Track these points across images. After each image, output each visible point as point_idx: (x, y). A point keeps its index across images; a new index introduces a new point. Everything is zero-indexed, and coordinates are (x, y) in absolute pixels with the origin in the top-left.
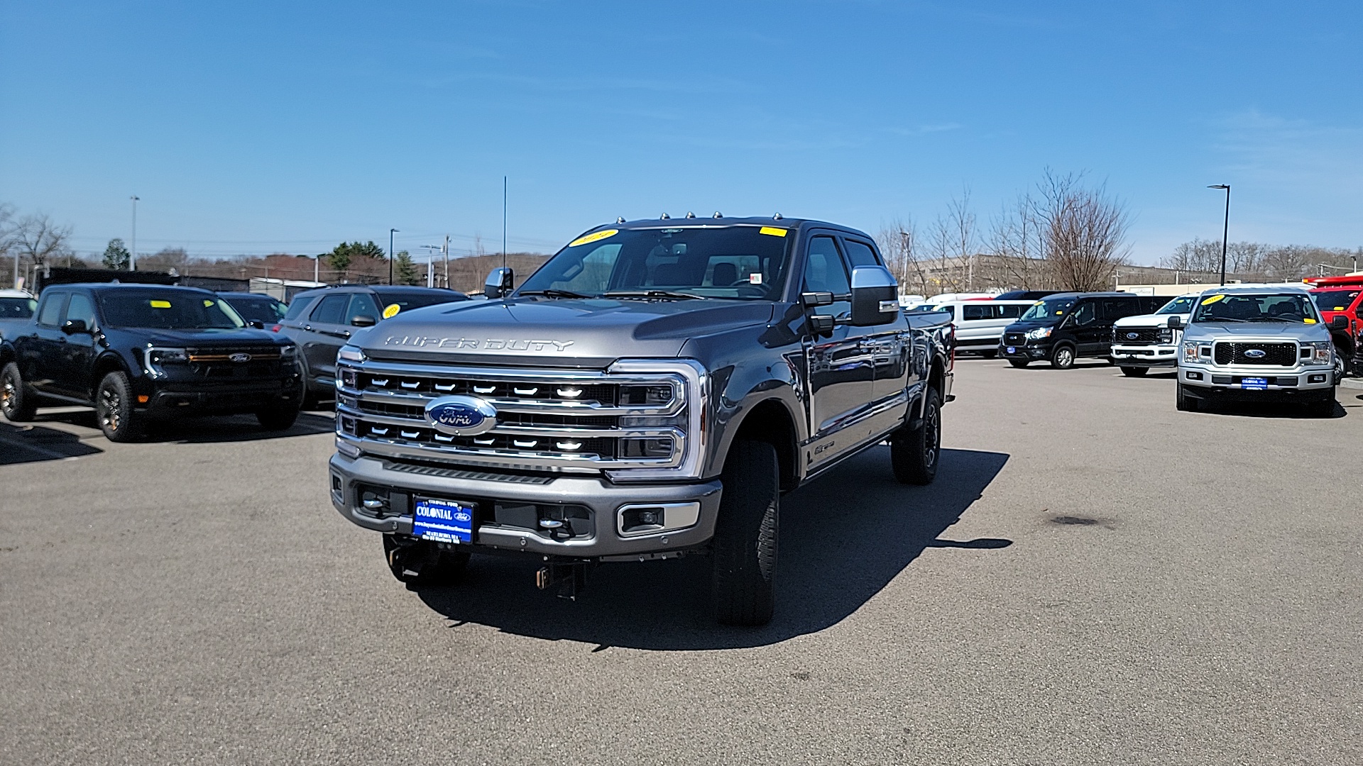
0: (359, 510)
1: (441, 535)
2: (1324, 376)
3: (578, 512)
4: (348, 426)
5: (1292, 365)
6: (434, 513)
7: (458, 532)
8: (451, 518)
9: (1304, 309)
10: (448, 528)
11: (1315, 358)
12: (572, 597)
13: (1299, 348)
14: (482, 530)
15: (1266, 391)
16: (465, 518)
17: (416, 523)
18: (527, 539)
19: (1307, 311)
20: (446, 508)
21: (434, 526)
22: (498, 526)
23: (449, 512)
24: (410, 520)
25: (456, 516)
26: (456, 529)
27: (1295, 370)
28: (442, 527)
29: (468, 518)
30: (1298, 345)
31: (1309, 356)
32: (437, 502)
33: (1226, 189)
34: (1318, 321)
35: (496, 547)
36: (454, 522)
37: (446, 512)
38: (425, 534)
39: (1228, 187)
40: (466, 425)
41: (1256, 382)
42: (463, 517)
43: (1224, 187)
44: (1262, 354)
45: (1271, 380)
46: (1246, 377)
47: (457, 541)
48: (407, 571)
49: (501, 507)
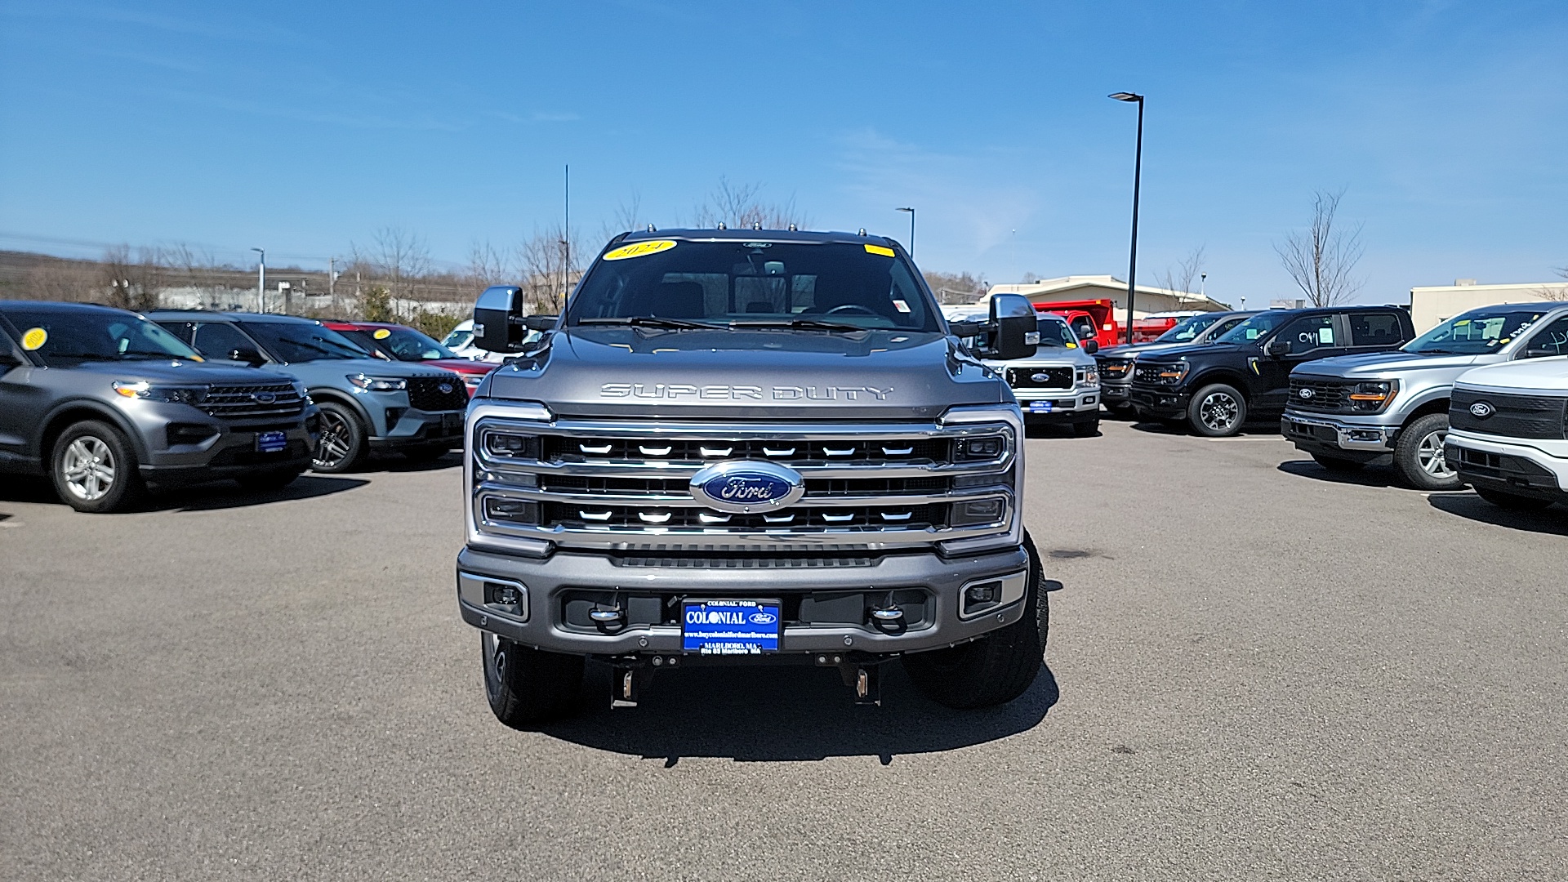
0: (562, 627)
1: (728, 645)
2: (1094, 397)
3: (914, 596)
4: (493, 512)
5: (1069, 388)
6: (714, 618)
7: (756, 639)
8: (744, 622)
9: (1062, 334)
10: (740, 635)
11: (1087, 381)
12: (876, 702)
13: (1075, 373)
14: (787, 632)
15: (1051, 414)
16: (768, 620)
17: (686, 635)
18: (851, 636)
19: (1065, 335)
20: (733, 610)
21: (716, 635)
22: (808, 624)
23: (741, 614)
24: (678, 632)
25: (753, 618)
26: (753, 635)
27: (1072, 393)
28: (730, 635)
29: (772, 619)
30: (1074, 369)
31: (1082, 379)
32: (721, 604)
33: (911, 212)
34: (1077, 346)
35: (807, 652)
36: (750, 627)
37: (735, 614)
38: (703, 646)
39: (913, 210)
40: (763, 499)
41: (1042, 405)
42: (764, 619)
43: (909, 210)
44: (1045, 378)
45: (1054, 403)
46: (1033, 401)
47: (756, 651)
48: (616, 701)
49: (813, 600)
